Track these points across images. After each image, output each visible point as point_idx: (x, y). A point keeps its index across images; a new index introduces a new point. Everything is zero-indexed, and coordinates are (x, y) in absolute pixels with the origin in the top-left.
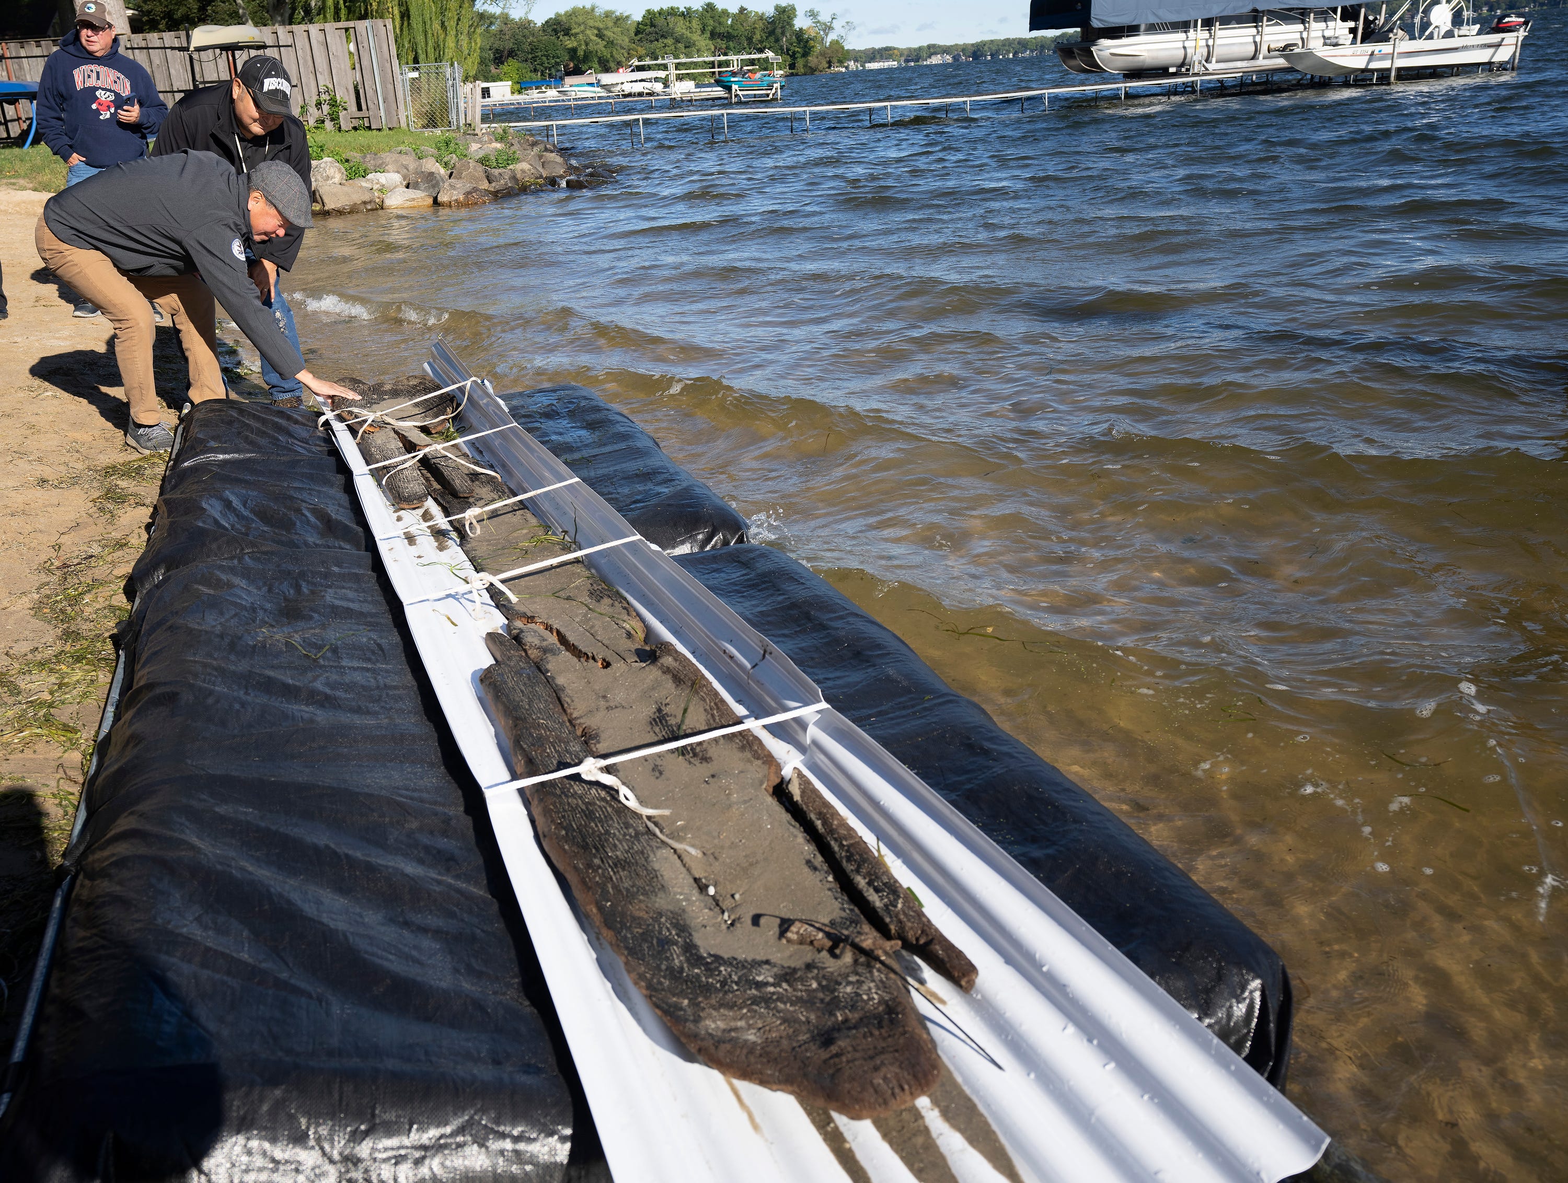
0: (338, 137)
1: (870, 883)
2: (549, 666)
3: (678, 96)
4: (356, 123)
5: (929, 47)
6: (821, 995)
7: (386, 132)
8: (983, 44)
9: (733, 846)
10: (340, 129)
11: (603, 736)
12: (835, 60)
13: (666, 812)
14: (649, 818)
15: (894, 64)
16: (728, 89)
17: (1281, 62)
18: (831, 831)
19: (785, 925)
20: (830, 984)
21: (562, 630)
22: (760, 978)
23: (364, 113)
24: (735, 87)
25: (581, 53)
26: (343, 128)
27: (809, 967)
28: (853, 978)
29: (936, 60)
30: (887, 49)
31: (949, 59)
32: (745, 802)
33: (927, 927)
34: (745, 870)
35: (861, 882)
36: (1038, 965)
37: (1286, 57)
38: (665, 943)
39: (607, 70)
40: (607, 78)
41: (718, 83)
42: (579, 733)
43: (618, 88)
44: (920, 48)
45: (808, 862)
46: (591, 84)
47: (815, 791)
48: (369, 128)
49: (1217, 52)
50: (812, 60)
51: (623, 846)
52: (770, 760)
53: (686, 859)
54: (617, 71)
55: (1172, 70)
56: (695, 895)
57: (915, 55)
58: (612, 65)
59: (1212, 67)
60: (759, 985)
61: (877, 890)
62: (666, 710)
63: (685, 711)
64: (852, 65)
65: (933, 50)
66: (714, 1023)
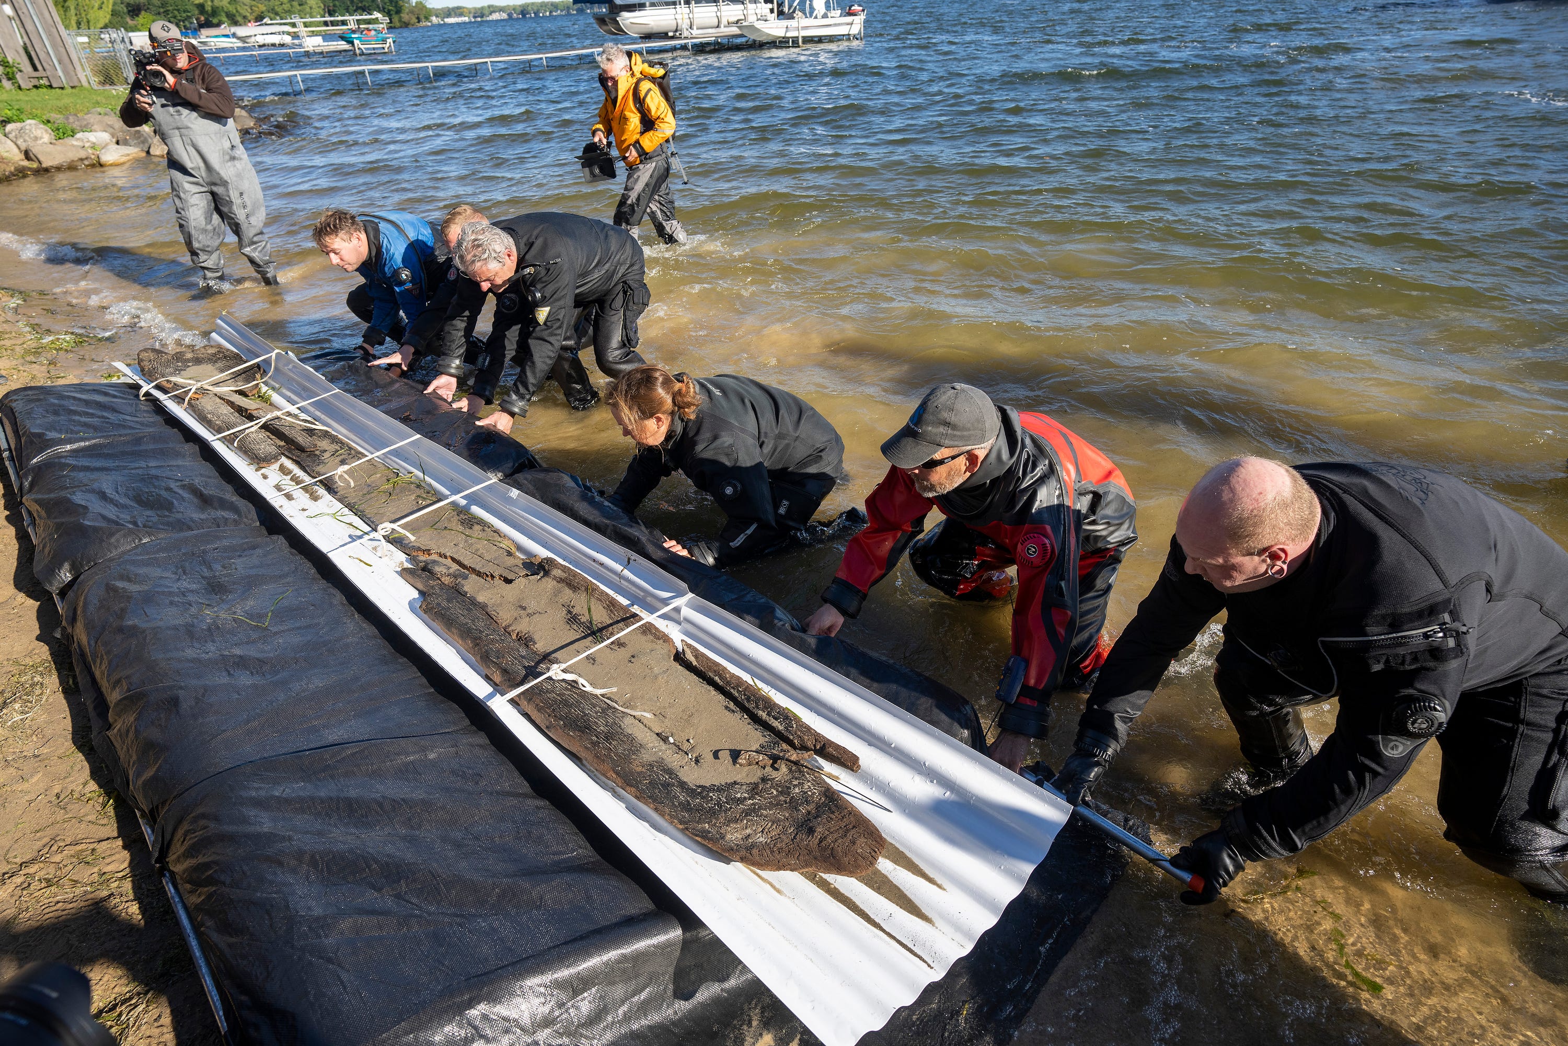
0: (21, 95)
1: (769, 714)
2: (466, 589)
3: (311, 49)
4: (35, 82)
5: (489, 7)
6: (782, 798)
7: (69, 90)
8: (527, 5)
9: (671, 706)
10: (20, 88)
11: (536, 637)
12: (422, 17)
13: (615, 689)
14: (603, 695)
15: (466, 19)
16: (352, 43)
17: (735, 30)
18: (728, 683)
19: (735, 755)
20: (785, 790)
21: (455, 556)
22: (739, 795)
23: (41, 73)
24: (356, 42)
25: (208, 8)
26: (23, 86)
27: (764, 780)
28: (796, 782)
29: (495, 16)
30: (458, 8)
31: (504, 16)
32: (665, 672)
33: (817, 737)
34: (687, 721)
35: (763, 715)
36: (889, 745)
37: (739, 27)
38: (666, 785)
39: (235, 23)
40: (241, 31)
41: (342, 38)
42: (514, 637)
43: (253, 39)
44: (483, 8)
45: (726, 707)
46: (227, 36)
47: (703, 655)
48: (51, 86)
49: (696, 22)
50: (405, 16)
51: (601, 722)
52: (666, 639)
53: (645, 722)
54: (245, 24)
55: (671, 34)
56: (663, 746)
57: (480, 13)
58: (239, 19)
59: (695, 32)
60: (741, 801)
61: (776, 719)
62: (575, 611)
63: (589, 610)
64: (434, 20)
65: (493, 9)
66: (734, 835)
